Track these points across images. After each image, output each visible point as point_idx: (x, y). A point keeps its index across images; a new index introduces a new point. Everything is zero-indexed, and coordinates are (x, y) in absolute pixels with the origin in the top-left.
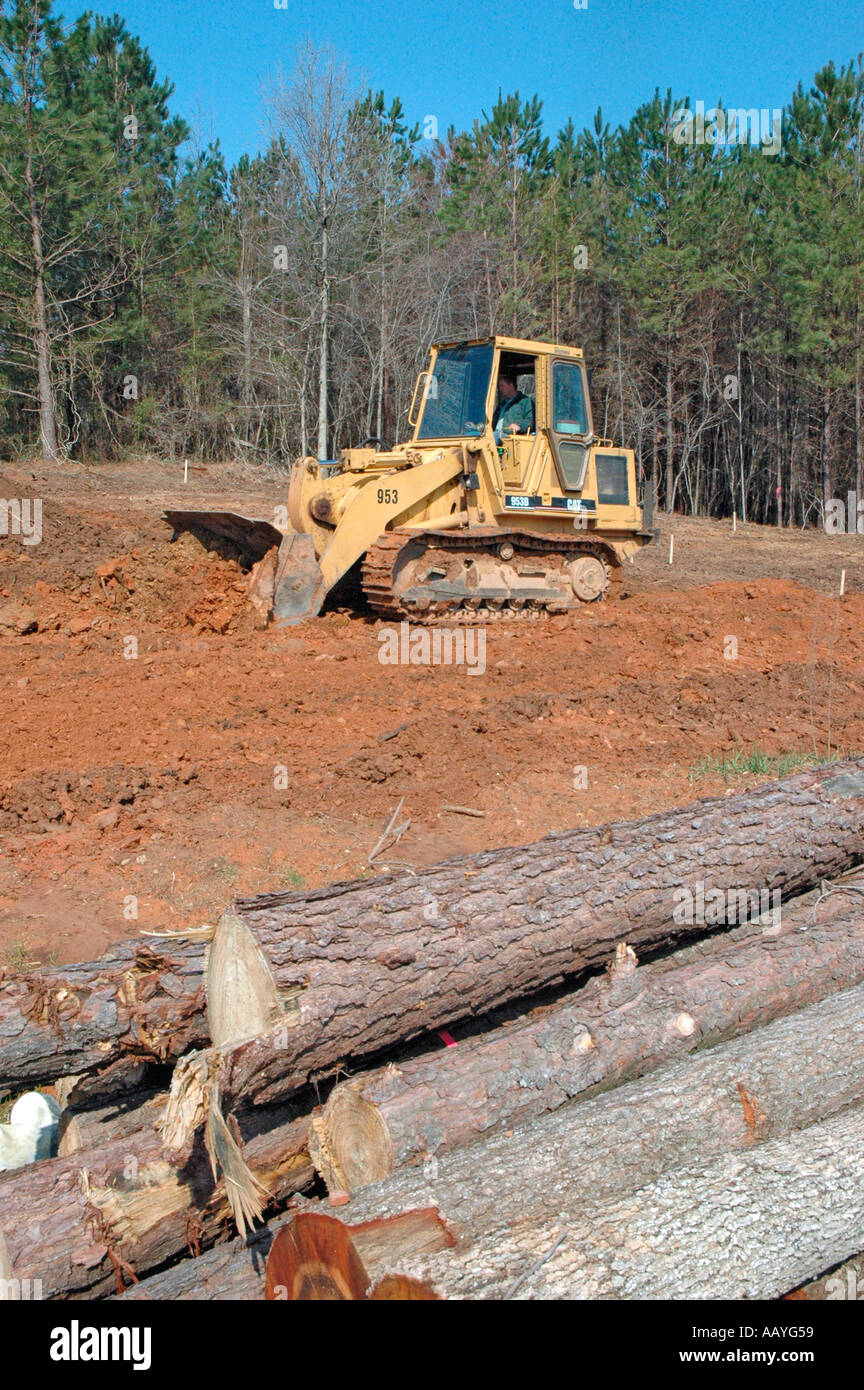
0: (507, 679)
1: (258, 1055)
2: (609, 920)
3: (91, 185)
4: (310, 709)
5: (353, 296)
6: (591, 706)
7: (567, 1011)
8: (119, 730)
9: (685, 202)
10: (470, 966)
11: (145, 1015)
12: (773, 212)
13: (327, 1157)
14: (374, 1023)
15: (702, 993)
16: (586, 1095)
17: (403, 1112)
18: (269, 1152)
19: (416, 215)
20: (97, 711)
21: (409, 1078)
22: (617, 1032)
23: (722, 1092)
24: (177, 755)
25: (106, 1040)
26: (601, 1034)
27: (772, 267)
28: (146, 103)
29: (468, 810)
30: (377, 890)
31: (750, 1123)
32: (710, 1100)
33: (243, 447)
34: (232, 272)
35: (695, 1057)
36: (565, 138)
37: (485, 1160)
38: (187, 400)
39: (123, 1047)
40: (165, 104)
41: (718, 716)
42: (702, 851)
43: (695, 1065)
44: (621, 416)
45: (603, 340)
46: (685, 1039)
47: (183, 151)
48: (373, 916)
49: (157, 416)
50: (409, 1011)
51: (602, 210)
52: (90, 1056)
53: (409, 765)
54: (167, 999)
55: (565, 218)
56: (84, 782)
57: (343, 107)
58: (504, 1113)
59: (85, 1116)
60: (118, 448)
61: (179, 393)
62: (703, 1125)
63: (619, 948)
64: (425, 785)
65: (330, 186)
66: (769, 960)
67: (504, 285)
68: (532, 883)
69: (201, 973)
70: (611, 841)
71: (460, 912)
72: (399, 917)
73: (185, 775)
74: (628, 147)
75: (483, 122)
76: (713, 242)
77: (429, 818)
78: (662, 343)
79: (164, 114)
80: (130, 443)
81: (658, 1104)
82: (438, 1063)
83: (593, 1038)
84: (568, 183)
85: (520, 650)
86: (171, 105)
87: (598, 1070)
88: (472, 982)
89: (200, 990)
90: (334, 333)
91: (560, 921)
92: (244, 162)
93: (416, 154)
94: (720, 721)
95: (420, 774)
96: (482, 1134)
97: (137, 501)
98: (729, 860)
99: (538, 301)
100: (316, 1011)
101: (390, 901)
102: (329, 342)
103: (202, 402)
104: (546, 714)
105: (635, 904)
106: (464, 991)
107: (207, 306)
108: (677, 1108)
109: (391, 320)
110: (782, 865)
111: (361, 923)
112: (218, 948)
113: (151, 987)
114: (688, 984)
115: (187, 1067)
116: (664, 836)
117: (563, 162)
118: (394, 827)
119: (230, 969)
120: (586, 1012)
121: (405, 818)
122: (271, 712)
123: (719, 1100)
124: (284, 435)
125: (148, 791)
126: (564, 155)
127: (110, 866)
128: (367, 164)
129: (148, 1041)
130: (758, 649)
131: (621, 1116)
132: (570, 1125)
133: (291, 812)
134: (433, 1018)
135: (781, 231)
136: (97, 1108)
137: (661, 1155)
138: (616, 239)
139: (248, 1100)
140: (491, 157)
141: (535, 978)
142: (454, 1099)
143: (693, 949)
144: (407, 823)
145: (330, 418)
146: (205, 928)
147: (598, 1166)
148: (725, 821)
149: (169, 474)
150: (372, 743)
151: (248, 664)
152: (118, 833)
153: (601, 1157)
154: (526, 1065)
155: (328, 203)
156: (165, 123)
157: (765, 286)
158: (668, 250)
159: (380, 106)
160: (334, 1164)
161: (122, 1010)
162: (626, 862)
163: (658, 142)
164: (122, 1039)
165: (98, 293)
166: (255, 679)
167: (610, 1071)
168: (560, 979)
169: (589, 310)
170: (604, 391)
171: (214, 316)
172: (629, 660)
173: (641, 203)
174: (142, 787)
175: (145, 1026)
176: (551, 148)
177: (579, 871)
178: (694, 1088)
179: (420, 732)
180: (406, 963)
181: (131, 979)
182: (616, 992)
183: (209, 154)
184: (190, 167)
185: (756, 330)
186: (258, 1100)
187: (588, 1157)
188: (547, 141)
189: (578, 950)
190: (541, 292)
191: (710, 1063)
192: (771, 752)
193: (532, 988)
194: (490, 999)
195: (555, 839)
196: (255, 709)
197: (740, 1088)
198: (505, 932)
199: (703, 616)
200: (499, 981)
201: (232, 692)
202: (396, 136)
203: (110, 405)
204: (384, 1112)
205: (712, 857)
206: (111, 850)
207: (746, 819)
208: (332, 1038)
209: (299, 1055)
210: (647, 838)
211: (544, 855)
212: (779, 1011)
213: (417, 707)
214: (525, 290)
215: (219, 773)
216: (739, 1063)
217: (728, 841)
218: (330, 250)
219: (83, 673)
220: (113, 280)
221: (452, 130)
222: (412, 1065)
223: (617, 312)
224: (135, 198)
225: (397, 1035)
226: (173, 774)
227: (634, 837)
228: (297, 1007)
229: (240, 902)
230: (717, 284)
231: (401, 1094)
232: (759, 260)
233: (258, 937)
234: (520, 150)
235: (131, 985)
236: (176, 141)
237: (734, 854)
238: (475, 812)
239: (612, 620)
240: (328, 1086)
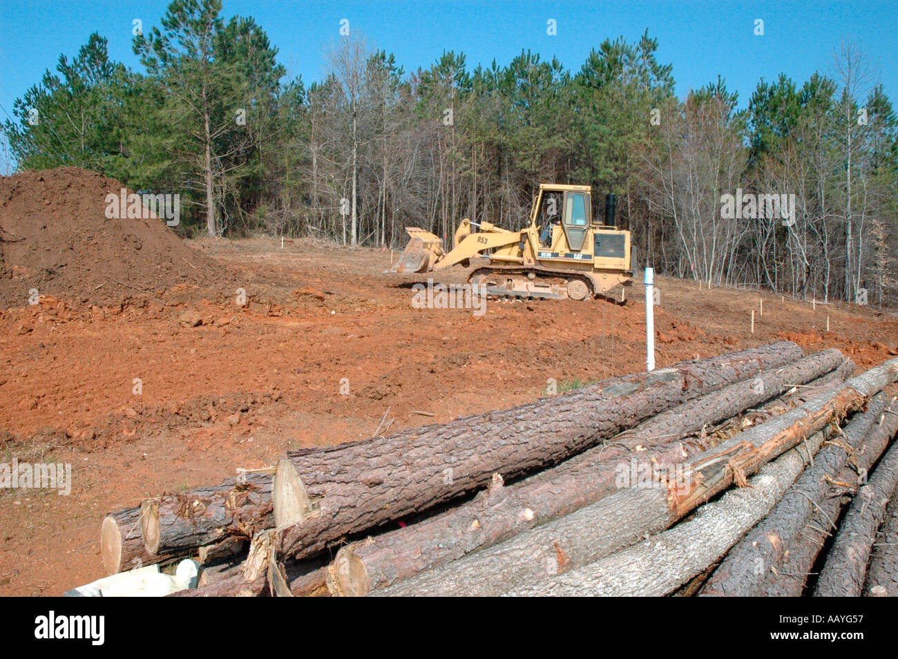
0: (448, 346)
1: (298, 532)
2: (489, 461)
3: (234, 98)
4: (343, 363)
5: (370, 152)
6: (492, 359)
7: (466, 509)
8: (243, 374)
9: (539, 104)
10: (413, 486)
11: (240, 514)
12: (583, 110)
13: (336, 587)
14: (361, 516)
15: (538, 498)
16: (474, 551)
17: (375, 562)
18: (305, 585)
19: (402, 111)
20: (231, 365)
21: (379, 544)
22: (492, 518)
23: (546, 547)
24: (272, 387)
25: (219, 527)
26: (483, 520)
27: (584, 136)
28: (264, 58)
29: (425, 413)
30: (363, 446)
31: (560, 563)
32: (539, 552)
33: (313, 230)
34: (307, 140)
35: (533, 530)
36: (477, 73)
37: (418, 585)
38: (284, 206)
39: (229, 531)
40: (275, 58)
41: (558, 363)
42: (539, 424)
43: (532, 534)
44: (509, 211)
45: (499, 173)
46: (529, 522)
47: (282, 81)
48: (361, 460)
49: (268, 214)
50: (380, 509)
51: (497, 108)
52: (211, 536)
53: (394, 391)
54: (253, 506)
55: (478, 112)
56: (222, 401)
57: (364, 59)
58: (430, 561)
59: (211, 568)
60: (248, 231)
61: (280, 202)
62: (536, 564)
63: (494, 475)
64: (402, 400)
65: (357, 97)
66: (574, 481)
67: (448, 146)
68: (447, 442)
69: (270, 492)
70: (490, 420)
71: (408, 457)
72: (375, 460)
73: (275, 397)
74: (510, 78)
75: (435, 65)
76: (554, 124)
77: (404, 417)
78: (529, 175)
79: (273, 63)
80: (254, 228)
81: (511, 554)
82: (395, 536)
83: (479, 522)
84: (480, 94)
85: (455, 331)
86: (277, 59)
87: (482, 538)
88: (415, 494)
89: (270, 501)
90: (360, 170)
91: (462, 462)
92: (314, 86)
93: (402, 80)
94: (558, 366)
95: (400, 395)
96: (418, 572)
97: (256, 258)
98: (553, 429)
99: (465, 153)
100: (329, 509)
101: (370, 452)
102: (357, 175)
103: (291, 207)
104: (468, 363)
105: (503, 453)
106: (410, 499)
107: (294, 158)
108: (522, 556)
109: (389, 164)
110: (582, 431)
111: (355, 463)
112: (278, 478)
113: (244, 499)
114: (531, 494)
115: (258, 538)
116: (519, 417)
117: (477, 85)
118: (385, 422)
119: (285, 488)
120: (476, 509)
121: (392, 417)
122: (323, 364)
123: (544, 552)
124: (334, 223)
125: (256, 405)
126: (477, 81)
127: (234, 443)
128: (376, 85)
129: (242, 528)
130: (580, 329)
131: (492, 561)
132: (464, 566)
133: (332, 416)
134: (394, 513)
135: (587, 119)
136: (217, 565)
137: (513, 581)
138: (505, 122)
139: (292, 557)
140: (440, 82)
141: (449, 492)
142: (403, 555)
143: (536, 477)
144: (393, 420)
145: (358, 214)
146: (271, 467)
147: (478, 587)
148: (552, 409)
149: (274, 244)
150: (376, 380)
151: (312, 340)
152: (239, 427)
153: (480, 582)
154: (443, 536)
155: (356, 105)
156: (274, 67)
157: (581, 145)
158: (531, 128)
159: (384, 58)
160: (339, 590)
161: (228, 512)
162: (498, 431)
163: (524, 75)
164: (228, 527)
165: (238, 153)
166: (315, 348)
167: (488, 539)
168: (463, 493)
169: (491, 158)
170: (500, 199)
171: (298, 163)
172: (512, 335)
173: (517, 105)
174: (253, 403)
175: (241, 520)
176: (470, 77)
177: (473, 436)
178: (531, 546)
179: (400, 373)
180: (378, 484)
181: (233, 495)
182: (492, 498)
183: (296, 82)
184: (286, 88)
185: (576, 167)
186: (298, 557)
187: (473, 582)
188: (468, 74)
189: (472, 477)
190: (466, 149)
191: (540, 533)
192: (584, 380)
193: (448, 498)
194: (425, 504)
195: (460, 419)
196: (315, 363)
197: (556, 545)
198: (432, 468)
199: (551, 312)
200: (429, 494)
201: (303, 355)
202: (391, 72)
203: (244, 209)
204: (364, 561)
205: (545, 428)
206: (235, 435)
207: (562, 408)
208: (339, 524)
209: (320, 533)
210: (510, 418)
211: (454, 428)
212: (579, 506)
213: (400, 361)
214: (458, 148)
215: (294, 395)
216: (557, 533)
217: (553, 419)
218: (357, 128)
219: (225, 346)
220: (245, 145)
221: (420, 69)
222: (381, 537)
223: (506, 159)
224: (257, 104)
225: (374, 523)
226: (269, 396)
227: (503, 418)
228: (319, 507)
229: (289, 453)
230: (556, 145)
231: (374, 552)
232: (577, 133)
233: (298, 470)
234: (455, 79)
235: (233, 498)
236: (279, 76)
237: (556, 426)
238: (428, 414)
239: (504, 315)
240: (336, 549)
